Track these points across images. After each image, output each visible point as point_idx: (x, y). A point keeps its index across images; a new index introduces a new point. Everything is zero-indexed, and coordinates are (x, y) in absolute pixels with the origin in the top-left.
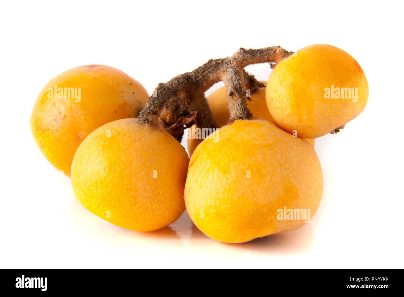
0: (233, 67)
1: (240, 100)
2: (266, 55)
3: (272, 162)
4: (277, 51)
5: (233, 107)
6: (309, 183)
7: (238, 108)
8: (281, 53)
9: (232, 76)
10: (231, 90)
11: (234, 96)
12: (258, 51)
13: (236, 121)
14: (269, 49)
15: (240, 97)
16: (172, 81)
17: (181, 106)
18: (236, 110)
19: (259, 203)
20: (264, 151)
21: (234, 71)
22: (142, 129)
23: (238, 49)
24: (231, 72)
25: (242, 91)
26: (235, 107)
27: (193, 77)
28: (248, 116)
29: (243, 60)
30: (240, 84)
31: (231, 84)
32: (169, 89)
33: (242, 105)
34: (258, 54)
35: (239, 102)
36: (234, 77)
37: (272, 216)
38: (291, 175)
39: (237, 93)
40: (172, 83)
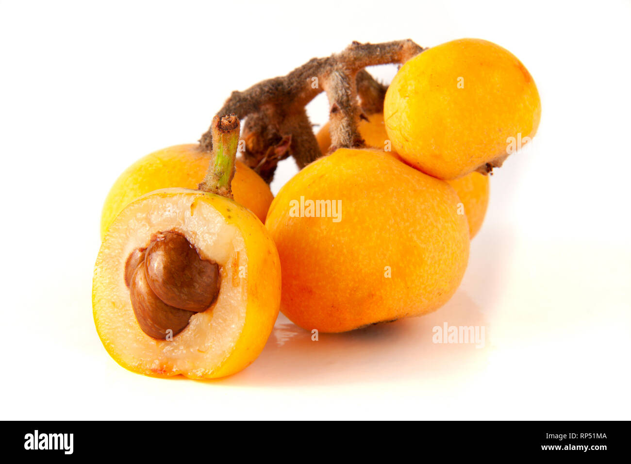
0: (341, 69)
1: (346, 118)
2: (389, 53)
3: (383, 209)
4: (405, 46)
5: (335, 130)
6: (441, 243)
7: (343, 131)
8: (409, 49)
9: (337, 84)
10: (334, 105)
11: (338, 114)
12: (378, 46)
13: (337, 151)
14: (395, 44)
15: (346, 115)
16: (253, 88)
17: (270, 127)
18: (340, 133)
19: (361, 270)
20: (372, 193)
21: (341, 76)
22: (201, 159)
23: (350, 43)
24: (337, 76)
25: (350, 106)
26: (339, 129)
27: (285, 84)
28: (358, 142)
29: (356, 59)
30: (347, 96)
31: (334, 95)
32: (245, 99)
33: (349, 127)
34: (377, 50)
35: (344, 122)
36: (340, 85)
37: (382, 291)
38: (411, 230)
39: (342, 109)
40: (251, 91)
